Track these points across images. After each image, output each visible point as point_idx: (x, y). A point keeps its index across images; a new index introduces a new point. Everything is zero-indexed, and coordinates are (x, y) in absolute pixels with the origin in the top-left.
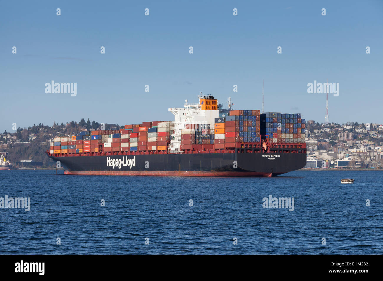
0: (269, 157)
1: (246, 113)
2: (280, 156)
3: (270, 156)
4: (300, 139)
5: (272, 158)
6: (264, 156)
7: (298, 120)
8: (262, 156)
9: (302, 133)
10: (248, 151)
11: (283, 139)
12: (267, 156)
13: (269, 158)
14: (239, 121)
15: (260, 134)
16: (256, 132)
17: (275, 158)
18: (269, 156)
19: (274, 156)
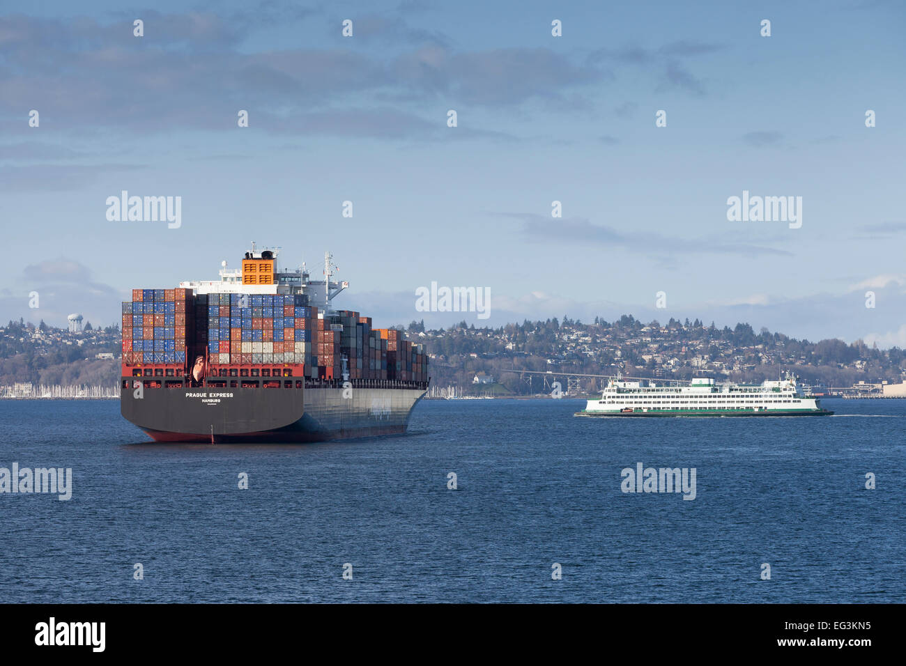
0: (203, 398)
1: (150, 296)
2: (232, 395)
3: (208, 395)
4: (292, 354)
5: (212, 401)
6: (191, 395)
7: (284, 311)
8: (187, 395)
9: (295, 341)
10: (153, 384)
11: (247, 354)
12: (198, 395)
13: (203, 401)
14: (133, 314)
15: (186, 344)
16: (174, 340)
17: (219, 401)
18: (204, 395)
19: (218, 394)
